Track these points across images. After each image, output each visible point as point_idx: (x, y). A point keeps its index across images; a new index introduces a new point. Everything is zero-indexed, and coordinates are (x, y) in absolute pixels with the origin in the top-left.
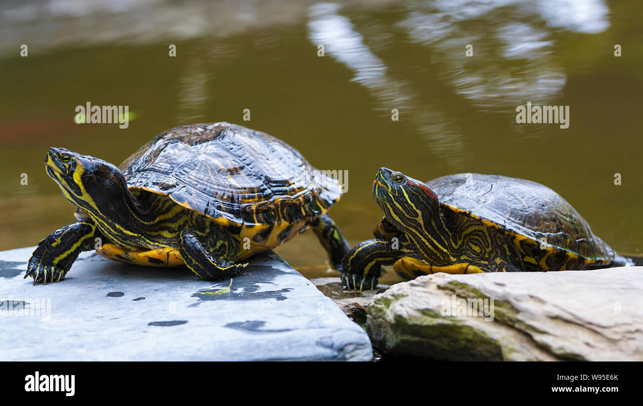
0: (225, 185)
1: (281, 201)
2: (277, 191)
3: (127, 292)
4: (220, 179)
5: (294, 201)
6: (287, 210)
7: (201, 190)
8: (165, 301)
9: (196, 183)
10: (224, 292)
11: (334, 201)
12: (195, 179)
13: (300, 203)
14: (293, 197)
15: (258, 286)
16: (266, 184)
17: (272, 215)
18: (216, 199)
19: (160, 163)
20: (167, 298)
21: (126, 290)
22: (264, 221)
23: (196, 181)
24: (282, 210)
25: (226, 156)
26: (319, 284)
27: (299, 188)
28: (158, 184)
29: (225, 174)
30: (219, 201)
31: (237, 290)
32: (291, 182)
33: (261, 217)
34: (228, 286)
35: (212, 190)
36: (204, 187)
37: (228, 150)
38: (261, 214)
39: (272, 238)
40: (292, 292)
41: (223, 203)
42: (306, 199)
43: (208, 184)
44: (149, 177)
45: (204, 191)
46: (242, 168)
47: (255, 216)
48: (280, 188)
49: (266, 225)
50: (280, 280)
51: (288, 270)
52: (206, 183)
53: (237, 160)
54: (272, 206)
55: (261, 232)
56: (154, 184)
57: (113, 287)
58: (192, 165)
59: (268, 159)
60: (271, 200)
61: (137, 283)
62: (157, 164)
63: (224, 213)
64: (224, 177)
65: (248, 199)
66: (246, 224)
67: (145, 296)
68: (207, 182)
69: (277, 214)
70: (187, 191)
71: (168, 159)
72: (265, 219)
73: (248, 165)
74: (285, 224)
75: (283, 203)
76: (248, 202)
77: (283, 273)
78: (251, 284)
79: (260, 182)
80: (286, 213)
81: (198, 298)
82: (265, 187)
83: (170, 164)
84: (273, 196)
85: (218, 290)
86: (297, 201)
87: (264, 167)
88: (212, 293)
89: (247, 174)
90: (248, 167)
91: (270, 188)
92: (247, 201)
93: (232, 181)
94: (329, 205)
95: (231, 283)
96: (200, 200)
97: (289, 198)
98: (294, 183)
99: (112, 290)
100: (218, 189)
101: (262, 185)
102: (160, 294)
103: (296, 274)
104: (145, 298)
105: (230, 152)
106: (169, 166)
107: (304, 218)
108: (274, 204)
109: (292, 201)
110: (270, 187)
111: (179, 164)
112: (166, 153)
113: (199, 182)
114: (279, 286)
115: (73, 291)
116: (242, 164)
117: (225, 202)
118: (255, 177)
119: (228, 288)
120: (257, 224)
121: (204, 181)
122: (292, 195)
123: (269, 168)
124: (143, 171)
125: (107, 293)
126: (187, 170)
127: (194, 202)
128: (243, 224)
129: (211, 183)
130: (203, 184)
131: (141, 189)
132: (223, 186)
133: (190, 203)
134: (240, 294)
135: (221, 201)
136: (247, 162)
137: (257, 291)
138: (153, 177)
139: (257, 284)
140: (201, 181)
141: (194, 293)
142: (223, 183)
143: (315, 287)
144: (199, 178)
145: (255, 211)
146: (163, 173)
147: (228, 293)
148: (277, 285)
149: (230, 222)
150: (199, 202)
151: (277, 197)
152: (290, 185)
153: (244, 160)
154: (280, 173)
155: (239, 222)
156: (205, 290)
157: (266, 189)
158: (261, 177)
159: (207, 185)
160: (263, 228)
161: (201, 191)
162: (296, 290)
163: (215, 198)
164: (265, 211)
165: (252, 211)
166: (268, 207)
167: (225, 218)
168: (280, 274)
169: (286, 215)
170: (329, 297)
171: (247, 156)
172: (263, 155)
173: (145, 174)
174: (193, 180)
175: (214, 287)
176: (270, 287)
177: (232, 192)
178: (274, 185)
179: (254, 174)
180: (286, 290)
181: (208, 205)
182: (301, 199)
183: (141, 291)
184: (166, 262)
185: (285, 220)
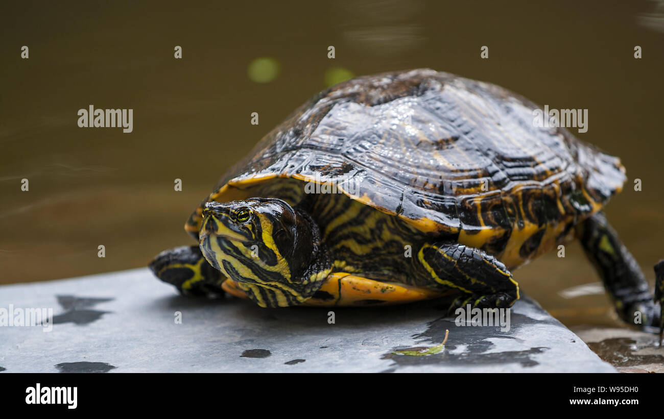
0: (429, 167)
1: (522, 190)
2: (515, 175)
3: (275, 349)
4: (422, 157)
5: (545, 190)
6: (533, 206)
7: (390, 175)
8: (337, 365)
9: (381, 164)
10: (435, 352)
11: (613, 192)
12: (378, 157)
13: (555, 193)
14: (542, 184)
15: (491, 343)
16: (498, 163)
17: (508, 213)
18: (415, 190)
19: (322, 135)
20: (341, 361)
21: (274, 346)
22: (496, 223)
23: (381, 161)
24: (525, 205)
25: (429, 121)
26: (592, 340)
27: (552, 170)
28: (318, 168)
29: (428, 148)
30: (420, 192)
31: (455, 348)
32: (538, 159)
33: (490, 216)
34: (441, 343)
35: (408, 175)
36: (394, 170)
37: (432, 111)
38: (490, 212)
39: (510, 252)
40: (547, 354)
41: (426, 195)
42: (566, 188)
43: (401, 166)
44: (304, 158)
45: (394, 176)
46: (455, 139)
47: (479, 215)
48: (521, 170)
49: (499, 229)
50: (527, 333)
51: (540, 317)
52: (397, 164)
53: (448, 126)
54: (508, 199)
55: (491, 241)
56: (313, 168)
57: (252, 341)
58: (374, 137)
59: (499, 124)
60: (506, 189)
61: (291, 334)
62: (317, 136)
63: (428, 211)
64: (426, 154)
65: (467, 188)
66: (465, 227)
67: (306, 356)
68: (399, 162)
69: (516, 210)
70: (366, 178)
71: (336, 130)
72: (498, 220)
73: (466, 133)
74: (530, 227)
75: (527, 194)
76: (468, 193)
77: (532, 321)
78: (479, 339)
79: (489, 161)
80: (533, 210)
81: (391, 362)
82: (495, 167)
83: (338, 135)
84: (508, 182)
85: (424, 348)
86: (549, 190)
87: (493, 137)
88: (414, 354)
89: (465, 148)
90: (466, 137)
91: (503, 170)
92: (465, 190)
93: (441, 160)
94: (604, 198)
95: (446, 337)
96: (390, 192)
97: (537, 185)
98: (544, 162)
99: (250, 347)
100: (418, 174)
101: (491, 165)
102: (330, 354)
103: (554, 323)
104: (304, 361)
105: (437, 115)
106: (337, 138)
107: (563, 218)
108: (512, 196)
109: (541, 190)
110: (504, 167)
111: (353, 136)
112: (331, 119)
113: (385, 163)
114: (525, 344)
115: (186, 348)
116: (455, 133)
117: (430, 194)
118: (479, 153)
119: (442, 345)
120: (485, 229)
121: (393, 160)
122: (541, 180)
123: (501, 138)
124: (294, 150)
125: (242, 351)
126: (367, 145)
127: (379, 194)
128: (460, 229)
129: (406, 164)
130: (391, 166)
131: (291, 177)
132: (426, 168)
133: (372, 197)
134: (460, 355)
135: (423, 192)
136: (465, 128)
137: (488, 352)
138: (309, 157)
139: (489, 340)
140: (389, 162)
141: (385, 352)
142: (426, 163)
143: (586, 346)
144: (385, 157)
145: (479, 208)
146: (326, 150)
147: (442, 354)
148: (522, 341)
149: (439, 225)
150: (386, 194)
151: (516, 183)
152: (537, 164)
153: (459, 126)
154: (519, 145)
155: (454, 224)
156: (403, 348)
157: (497, 172)
158: (490, 152)
159: (398, 168)
160: (494, 234)
161: (390, 178)
162: (553, 350)
163: (414, 187)
164: (496, 207)
165: (475, 206)
166: (502, 201)
167: (430, 218)
168: (526, 323)
169: (531, 213)
170: (607, 361)
171: (464, 119)
172: (491, 117)
173: (298, 153)
174: (376, 159)
175: (418, 343)
176: (510, 345)
177: (441, 177)
178: (510, 164)
179: (476, 147)
180: (536, 350)
181: (402, 199)
182: (556, 186)
183: (298, 349)
184: (337, 296)
185: (532, 221)
